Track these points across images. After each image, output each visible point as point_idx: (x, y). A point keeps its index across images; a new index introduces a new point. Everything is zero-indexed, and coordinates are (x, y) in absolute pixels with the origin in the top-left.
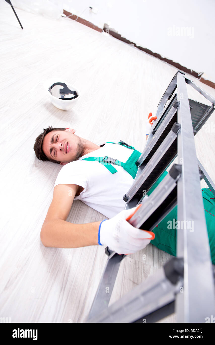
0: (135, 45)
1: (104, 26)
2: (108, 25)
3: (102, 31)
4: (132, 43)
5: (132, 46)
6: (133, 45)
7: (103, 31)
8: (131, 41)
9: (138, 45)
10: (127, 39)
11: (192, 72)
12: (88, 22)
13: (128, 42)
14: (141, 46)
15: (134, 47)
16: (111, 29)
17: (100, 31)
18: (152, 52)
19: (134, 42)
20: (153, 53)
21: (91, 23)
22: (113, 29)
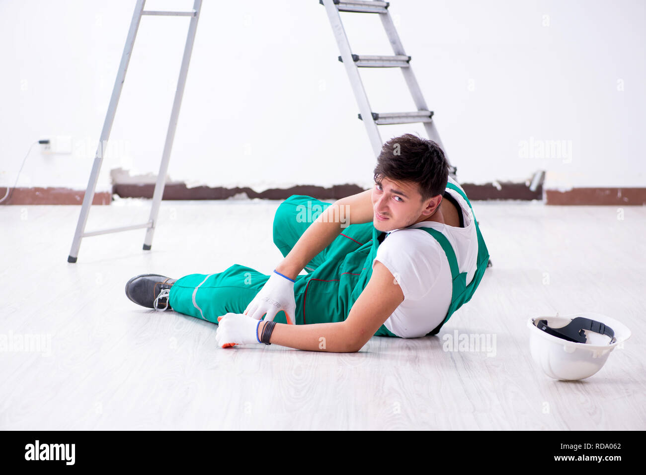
0: (251, 194)
1: (113, 180)
2: (125, 168)
3: (113, 199)
4: (237, 191)
5: (242, 199)
6: (244, 195)
7: (116, 197)
8: (230, 185)
9: (259, 189)
10: (213, 184)
11: (499, 187)
12: (49, 190)
13: (221, 194)
14: (274, 187)
15: (249, 201)
16: (141, 176)
17: (104, 201)
18: (321, 189)
19: (241, 186)
20: (329, 190)
21: (63, 189)
22: (147, 175)
